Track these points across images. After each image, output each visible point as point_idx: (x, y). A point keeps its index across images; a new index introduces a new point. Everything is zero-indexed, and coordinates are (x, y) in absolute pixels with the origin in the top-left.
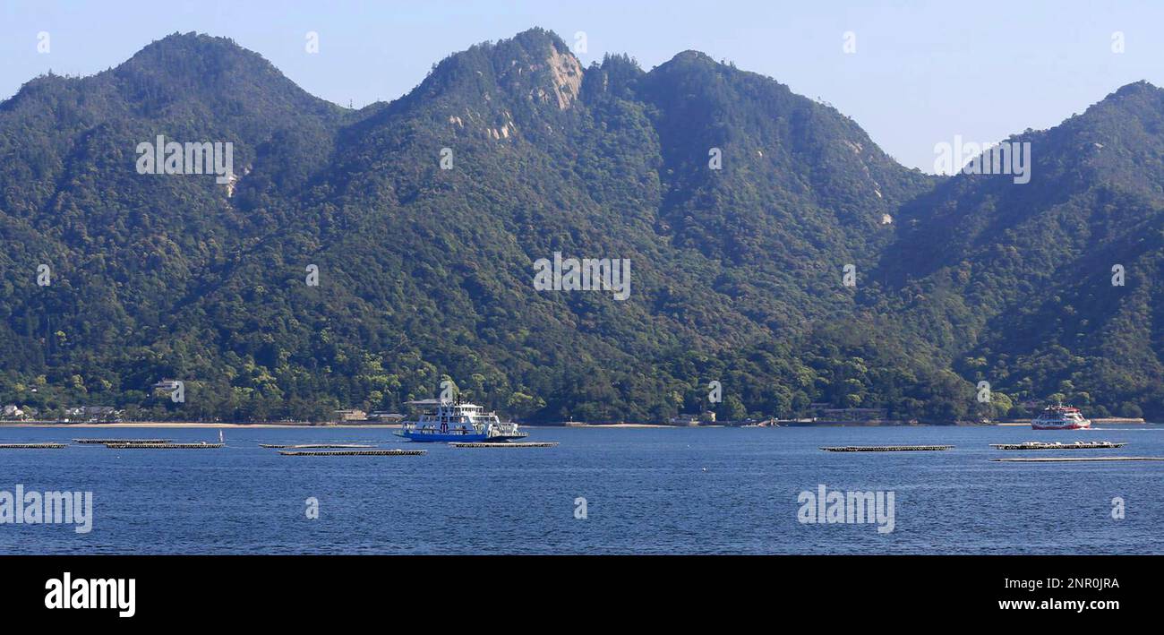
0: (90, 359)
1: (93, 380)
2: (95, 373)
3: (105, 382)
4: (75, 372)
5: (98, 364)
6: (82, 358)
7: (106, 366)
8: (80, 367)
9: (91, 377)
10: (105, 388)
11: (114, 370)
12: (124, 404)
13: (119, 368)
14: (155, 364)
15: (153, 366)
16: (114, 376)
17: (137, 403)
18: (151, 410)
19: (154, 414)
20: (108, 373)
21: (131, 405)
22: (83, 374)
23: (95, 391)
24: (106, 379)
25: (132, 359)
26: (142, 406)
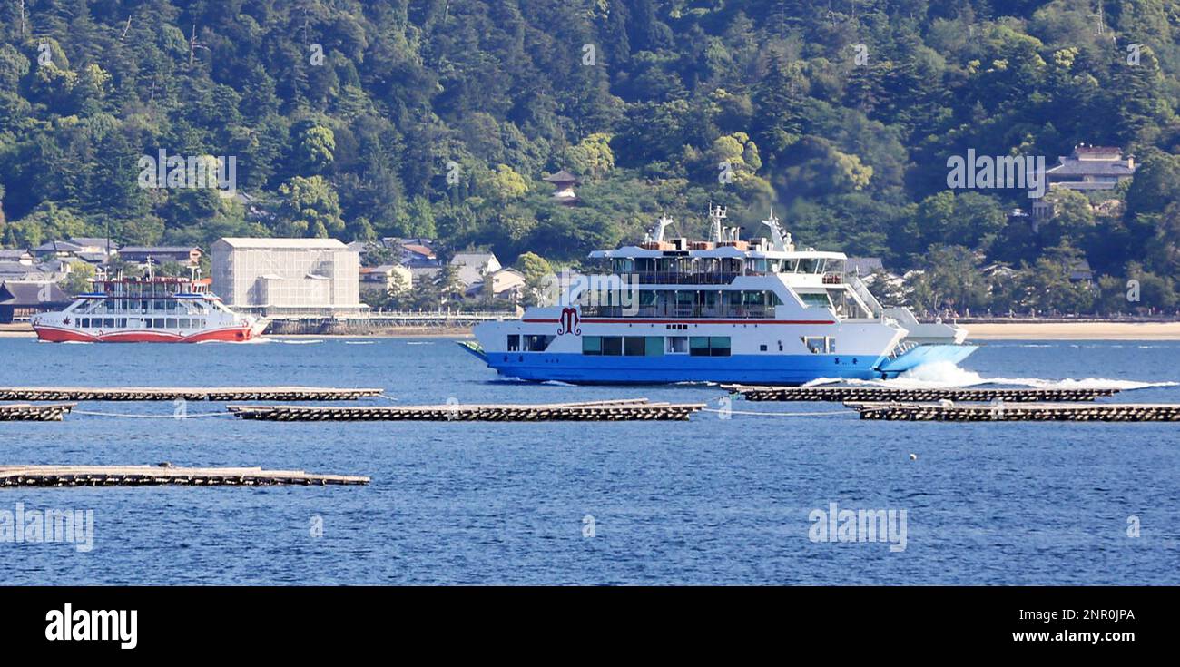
0: (786, 72)
1: (798, 153)
2: (806, 126)
3: (848, 161)
4: (730, 122)
5: (819, 91)
6: (752, 69)
7: (851, 97)
8: (746, 103)
9: (789, 139)
10: (846, 186)
11: (882, 114)
12: (922, 247)
13: (902, 105)
14: (1042, 89)
15: (1037, 97)
16: (880, 136)
17: (973, 244)
18: (1027, 272)
19: (1040, 287)
20: (858, 128)
21: (948, 251)
22: (758, 129)
23: (806, 196)
24: (851, 147)
25: (955, 68)
26: (994, 255)
